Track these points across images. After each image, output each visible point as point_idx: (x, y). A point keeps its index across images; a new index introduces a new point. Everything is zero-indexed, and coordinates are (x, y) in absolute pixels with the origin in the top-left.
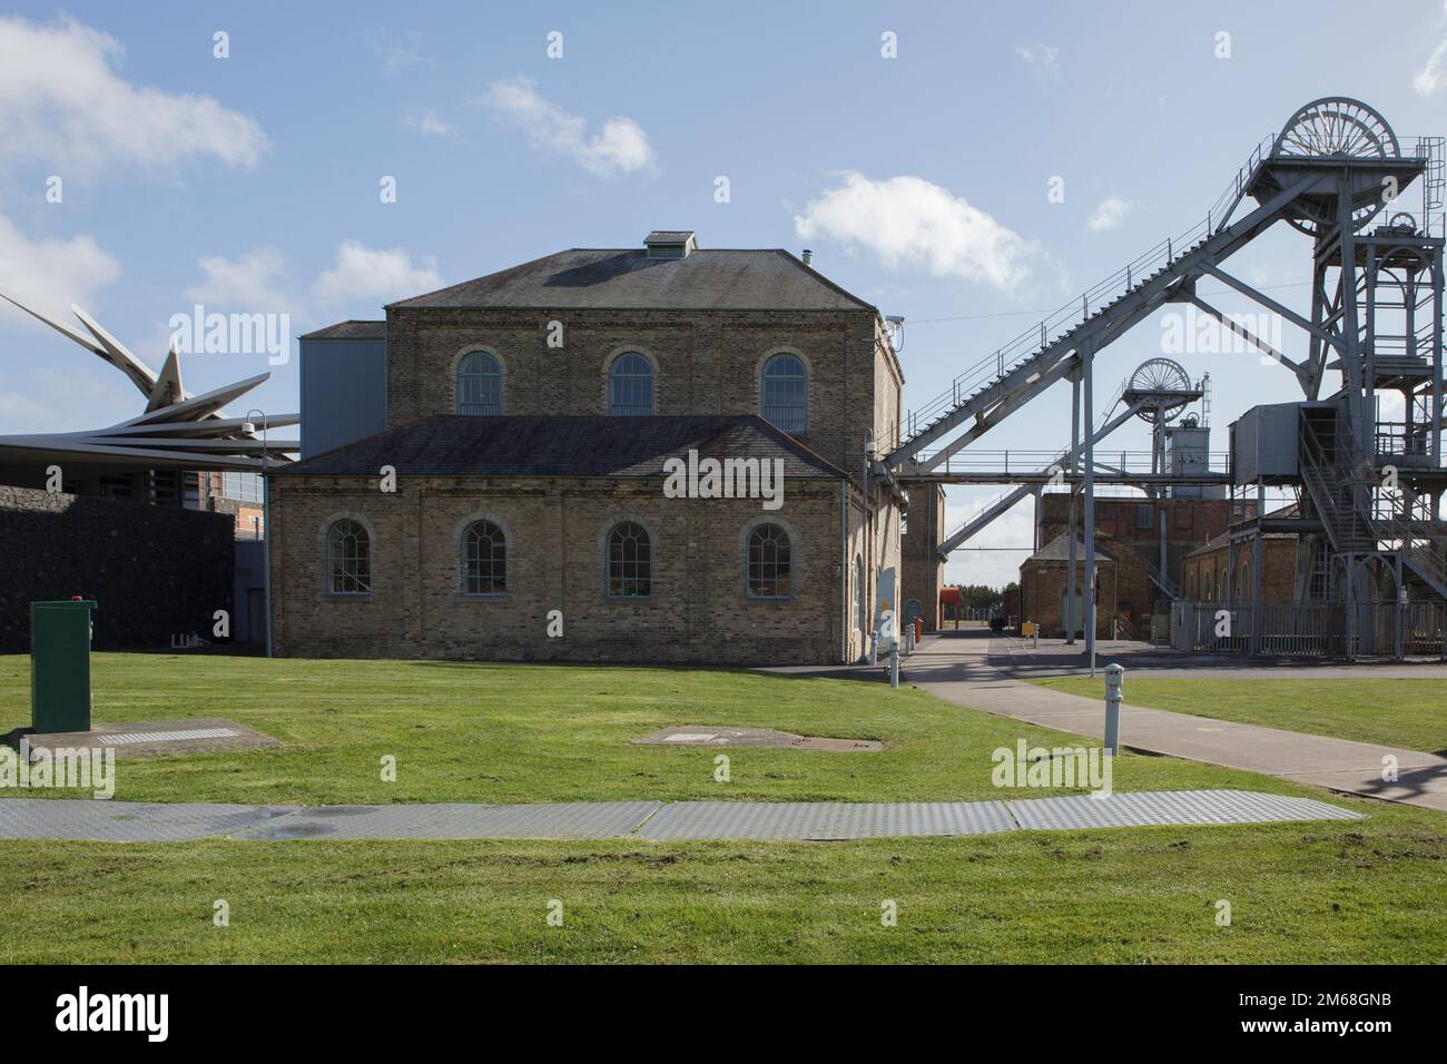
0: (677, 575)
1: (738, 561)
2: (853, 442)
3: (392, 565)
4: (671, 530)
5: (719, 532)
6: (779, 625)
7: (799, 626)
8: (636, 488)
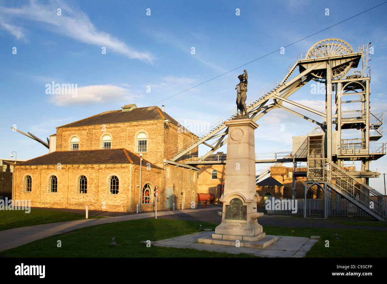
0: (92, 188)
1: (106, 185)
2: (158, 154)
3: (36, 185)
4: (91, 177)
5: (102, 178)
6: (115, 202)
7: (120, 202)
8: (84, 167)
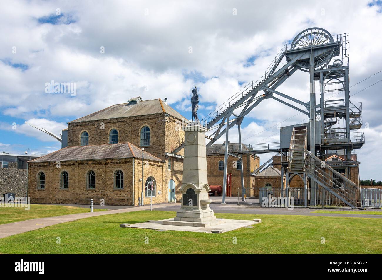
0: (100, 183)
1: (112, 179)
2: (160, 147)
3: (48, 182)
4: (99, 172)
5: (108, 172)
6: (120, 195)
7: (125, 195)
8: (92, 162)
